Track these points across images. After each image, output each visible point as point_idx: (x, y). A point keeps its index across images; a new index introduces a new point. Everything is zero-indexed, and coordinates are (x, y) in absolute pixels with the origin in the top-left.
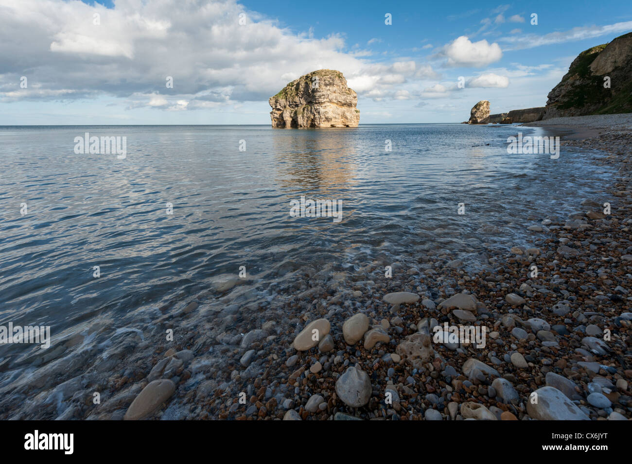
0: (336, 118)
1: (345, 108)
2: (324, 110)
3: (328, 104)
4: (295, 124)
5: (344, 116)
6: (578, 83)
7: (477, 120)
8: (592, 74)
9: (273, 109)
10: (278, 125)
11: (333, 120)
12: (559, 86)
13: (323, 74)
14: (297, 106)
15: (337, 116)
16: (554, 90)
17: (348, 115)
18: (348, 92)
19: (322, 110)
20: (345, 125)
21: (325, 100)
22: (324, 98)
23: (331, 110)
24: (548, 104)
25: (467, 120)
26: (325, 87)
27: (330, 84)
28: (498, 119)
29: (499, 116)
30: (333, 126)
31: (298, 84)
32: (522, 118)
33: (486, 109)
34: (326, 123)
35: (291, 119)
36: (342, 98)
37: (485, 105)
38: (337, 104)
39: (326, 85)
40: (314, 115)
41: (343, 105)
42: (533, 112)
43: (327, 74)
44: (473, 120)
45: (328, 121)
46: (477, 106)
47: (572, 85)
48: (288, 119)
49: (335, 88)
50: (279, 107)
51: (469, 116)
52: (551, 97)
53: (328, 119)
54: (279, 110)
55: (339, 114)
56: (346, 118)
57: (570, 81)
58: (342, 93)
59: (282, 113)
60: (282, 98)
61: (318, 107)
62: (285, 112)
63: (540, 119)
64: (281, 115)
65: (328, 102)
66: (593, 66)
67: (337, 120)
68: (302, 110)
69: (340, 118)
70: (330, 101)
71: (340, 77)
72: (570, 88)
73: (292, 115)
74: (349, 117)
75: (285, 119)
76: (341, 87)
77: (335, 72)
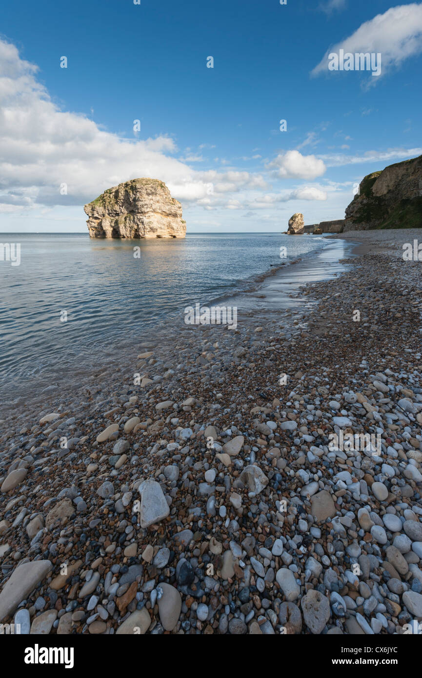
0: (161, 228)
1: (170, 219)
2: (148, 220)
3: (152, 214)
4: (116, 234)
5: (170, 226)
6: (365, 202)
7: (294, 231)
8: (374, 195)
9: (90, 217)
10: (96, 235)
11: (159, 230)
12: (353, 203)
13: (144, 182)
14: (117, 214)
15: (163, 227)
16: (349, 207)
17: (174, 225)
18: (172, 202)
19: (146, 220)
20: (172, 236)
21: (148, 210)
22: (147, 208)
23: (156, 220)
24: (347, 218)
25: (286, 231)
26: (147, 196)
27: (152, 194)
28: (311, 229)
29: (312, 226)
30: (159, 237)
31: (117, 192)
32: (330, 229)
33: (300, 221)
34: (151, 233)
35: (112, 229)
36: (166, 208)
37: (299, 217)
38: (162, 214)
39: (148, 194)
40: (138, 225)
41: (168, 215)
42: (338, 224)
43: (148, 183)
44: (291, 231)
45: (154, 232)
46: (293, 218)
47: (361, 203)
48: (108, 229)
49: (158, 198)
50: (96, 215)
51: (288, 227)
52: (348, 212)
53: (153, 230)
54: (96, 218)
55: (164, 225)
56: (173, 228)
57: (359, 200)
58: (165, 203)
59: (101, 222)
60: (100, 206)
61: (141, 217)
62: (104, 220)
63: (342, 231)
64: (100, 224)
65: (152, 212)
66: (374, 188)
67: (163, 231)
68: (123, 220)
69: (166, 228)
70: (154, 211)
71: (162, 187)
72: (360, 205)
73: (113, 225)
74: (175, 228)
75: (104, 229)
76: (165, 197)
77: (156, 181)
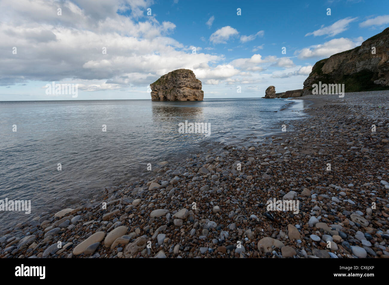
0: (190, 95)
1: (195, 90)
2: (183, 91)
3: (185, 88)
4: (165, 99)
5: (194, 94)
6: (317, 77)
7: (269, 96)
8: (323, 73)
9: (153, 90)
10: (155, 100)
11: (188, 97)
12: (308, 79)
13: (181, 71)
14: (167, 88)
15: (191, 95)
16: (306, 81)
17: (197, 94)
18: (196, 81)
19: (181, 91)
20: (195, 99)
21: (183, 85)
22: (182, 85)
23: (187, 91)
24: (304, 88)
25: (264, 96)
26: (183, 79)
27: (186, 77)
28: (280, 96)
29: (281, 94)
30: (188, 100)
31: (167, 77)
32: (293, 95)
33: (273, 90)
34: (184, 98)
35: (163, 96)
36: (193, 85)
37: (272, 88)
38: (190, 88)
39: (183, 77)
40: (177, 94)
41: (194, 88)
42: (298, 92)
43: (184, 71)
44: (267, 97)
45: (186, 98)
46: (269, 89)
47: (314, 78)
48: (161, 96)
49: (189, 79)
50: (156, 89)
51: (265, 94)
52: (305, 84)
53: (185, 96)
54: (156, 91)
55: (191, 94)
56: (196, 95)
57: (313, 76)
58: (193, 82)
60: (158, 85)
61: (179, 90)
62: (159, 92)
63: (301, 96)
64: (157, 94)
65: (185, 87)
66: (323, 69)
67: (190, 97)
68: (169, 91)
69: (192, 95)
70: (186, 86)
71: (191, 73)
72: (313, 80)
73: (164, 94)
74: (197, 95)
75: (159, 96)
76: (192, 79)
77: (188, 70)
